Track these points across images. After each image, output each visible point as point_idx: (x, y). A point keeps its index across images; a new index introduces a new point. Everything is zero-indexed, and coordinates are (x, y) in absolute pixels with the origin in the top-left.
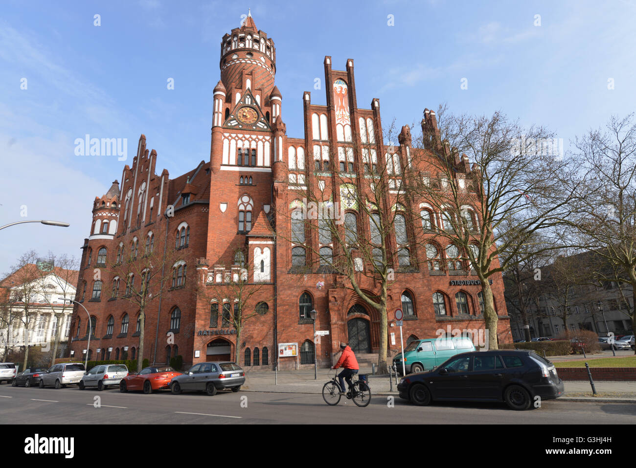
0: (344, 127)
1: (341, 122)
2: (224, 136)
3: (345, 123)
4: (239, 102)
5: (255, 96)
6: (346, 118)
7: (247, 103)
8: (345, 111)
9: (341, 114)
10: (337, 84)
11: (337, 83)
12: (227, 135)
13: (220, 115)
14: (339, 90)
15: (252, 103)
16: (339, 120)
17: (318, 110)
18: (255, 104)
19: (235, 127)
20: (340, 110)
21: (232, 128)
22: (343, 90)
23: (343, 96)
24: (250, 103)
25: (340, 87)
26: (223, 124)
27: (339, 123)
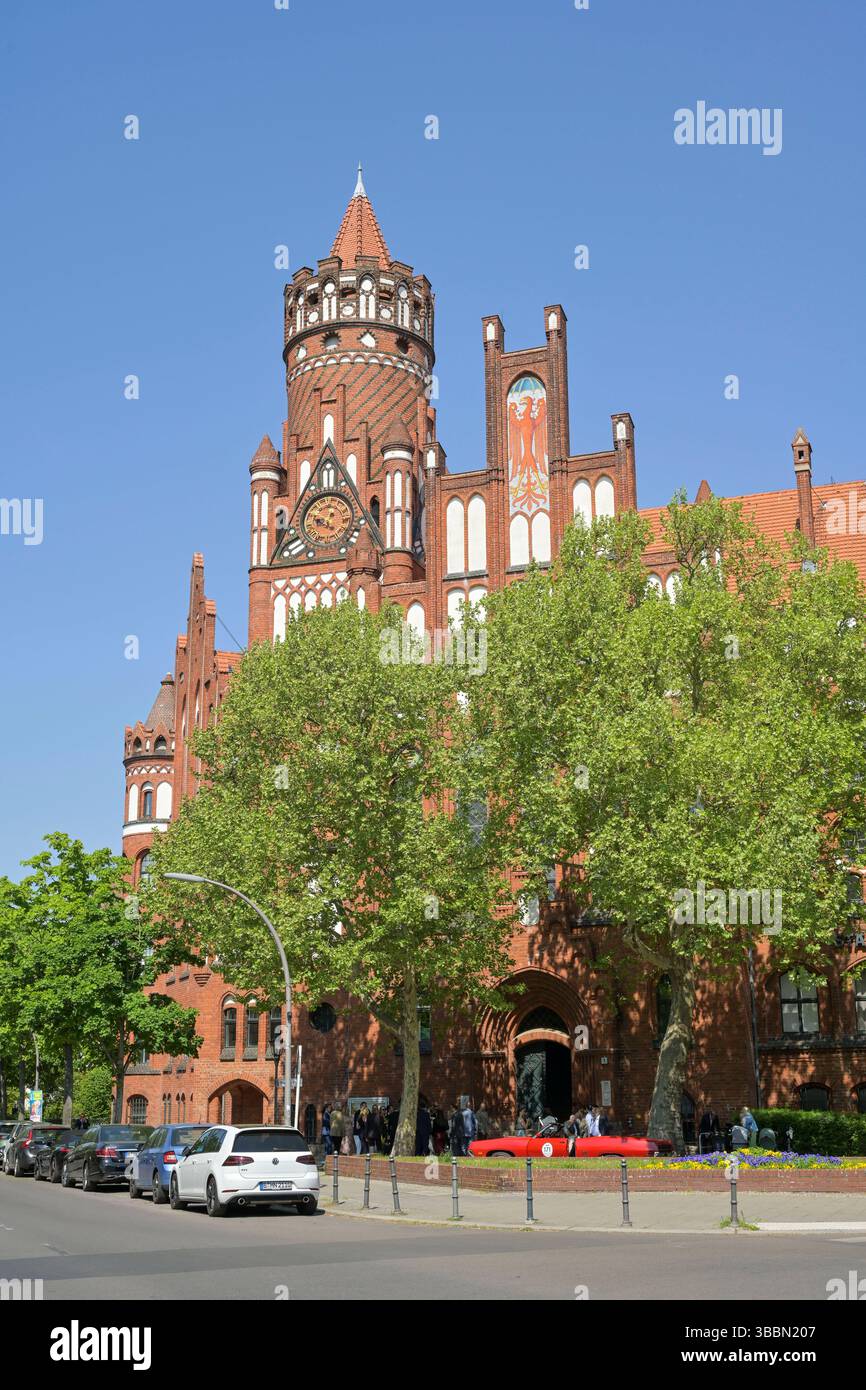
0: (530, 520)
1: (525, 509)
2: (276, 589)
3: (534, 507)
4: (308, 486)
5: (344, 460)
6: (539, 492)
7: (325, 485)
8: (535, 470)
9: (525, 481)
10: (516, 395)
11: (517, 390)
12: (280, 584)
13: (265, 535)
14: (522, 409)
15: (336, 482)
16: (518, 504)
17: (466, 488)
18: (343, 484)
19: (303, 558)
20: (522, 472)
21: (294, 564)
22: (534, 408)
23: (534, 425)
24: (332, 484)
25: (526, 399)
26: (274, 557)
27: (516, 514)
